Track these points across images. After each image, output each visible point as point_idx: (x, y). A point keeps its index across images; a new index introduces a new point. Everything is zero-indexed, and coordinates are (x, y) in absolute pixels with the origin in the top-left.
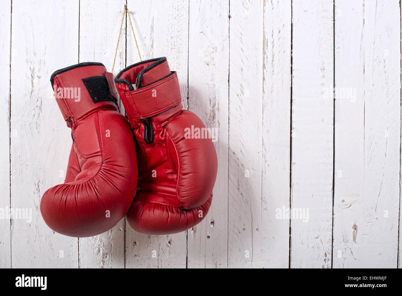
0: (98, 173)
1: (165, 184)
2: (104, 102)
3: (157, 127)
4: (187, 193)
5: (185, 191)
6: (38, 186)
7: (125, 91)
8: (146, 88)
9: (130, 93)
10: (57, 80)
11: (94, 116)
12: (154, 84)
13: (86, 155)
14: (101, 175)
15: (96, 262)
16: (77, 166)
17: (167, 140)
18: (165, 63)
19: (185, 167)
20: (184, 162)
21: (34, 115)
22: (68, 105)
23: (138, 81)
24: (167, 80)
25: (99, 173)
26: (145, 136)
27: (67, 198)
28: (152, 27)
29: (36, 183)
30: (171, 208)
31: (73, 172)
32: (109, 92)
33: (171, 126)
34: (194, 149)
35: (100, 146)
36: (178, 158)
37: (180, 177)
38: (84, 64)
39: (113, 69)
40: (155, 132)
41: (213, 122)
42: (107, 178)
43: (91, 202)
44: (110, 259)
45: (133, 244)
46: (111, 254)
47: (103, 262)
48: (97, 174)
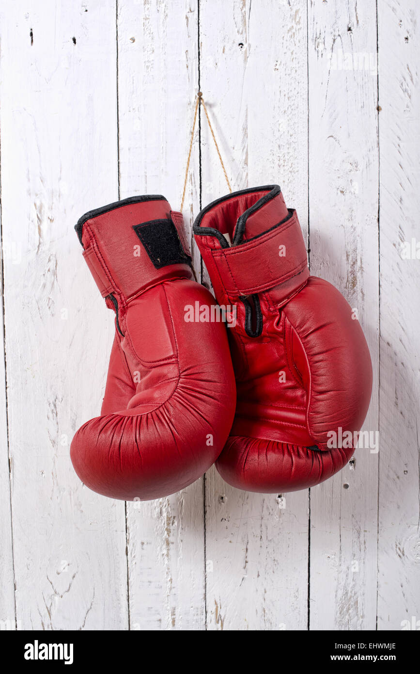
0: (172, 394)
1: (281, 405)
2: (173, 265)
3: (269, 310)
4: (326, 425)
5: (323, 423)
6: (55, 406)
7: (214, 248)
8: (252, 243)
9: (223, 253)
10: (88, 228)
11: (159, 292)
12: (265, 237)
13: (148, 362)
14: (178, 399)
15: (156, 531)
16: (127, 375)
17: (286, 331)
18: (279, 196)
19: (322, 379)
20: (320, 372)
21: (44, 286)
22: (109, 271)
23: (237, 231)
24: (284, 228)
25: (175, 396)
26: (246, 324)
27: (122, 440)
28: (245, 129)
29: (51, 402)
30: (295, 449)
31: (119, 386)
32: (179, 248)
33: (293, 307)
34: (336, 348)
35: (173, 347)
36: (308, 365)
37: (312, 397)
38: (134, 199)
39: (182, 205)
40: (264, 318)
41: (352, 291)
42: (189, 404)
43: (163, 448)
44: (180, 527)
45: (219, 501)
46: (182, 518)
47: (168, 531)
48: (170, 397)
